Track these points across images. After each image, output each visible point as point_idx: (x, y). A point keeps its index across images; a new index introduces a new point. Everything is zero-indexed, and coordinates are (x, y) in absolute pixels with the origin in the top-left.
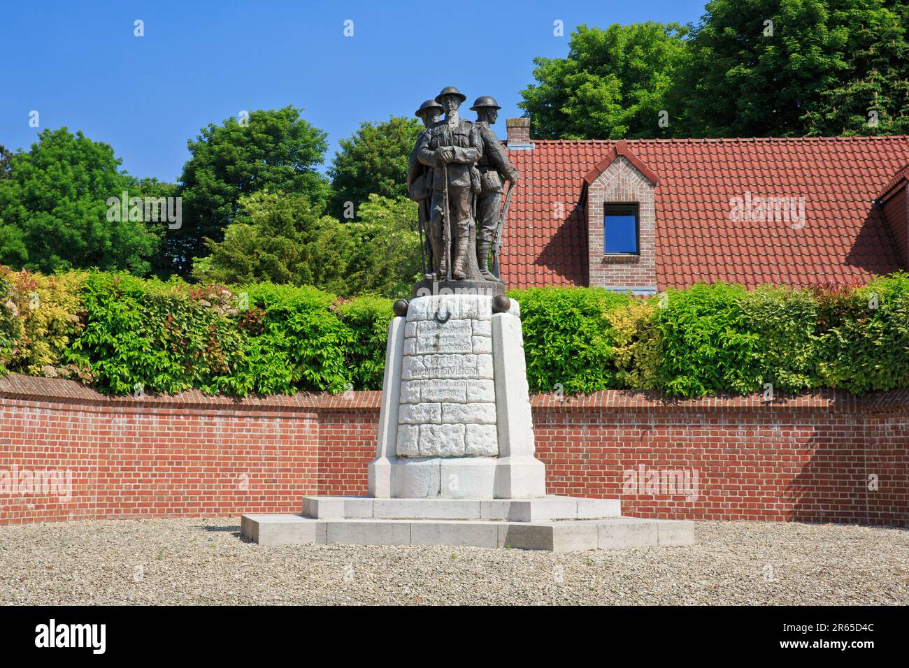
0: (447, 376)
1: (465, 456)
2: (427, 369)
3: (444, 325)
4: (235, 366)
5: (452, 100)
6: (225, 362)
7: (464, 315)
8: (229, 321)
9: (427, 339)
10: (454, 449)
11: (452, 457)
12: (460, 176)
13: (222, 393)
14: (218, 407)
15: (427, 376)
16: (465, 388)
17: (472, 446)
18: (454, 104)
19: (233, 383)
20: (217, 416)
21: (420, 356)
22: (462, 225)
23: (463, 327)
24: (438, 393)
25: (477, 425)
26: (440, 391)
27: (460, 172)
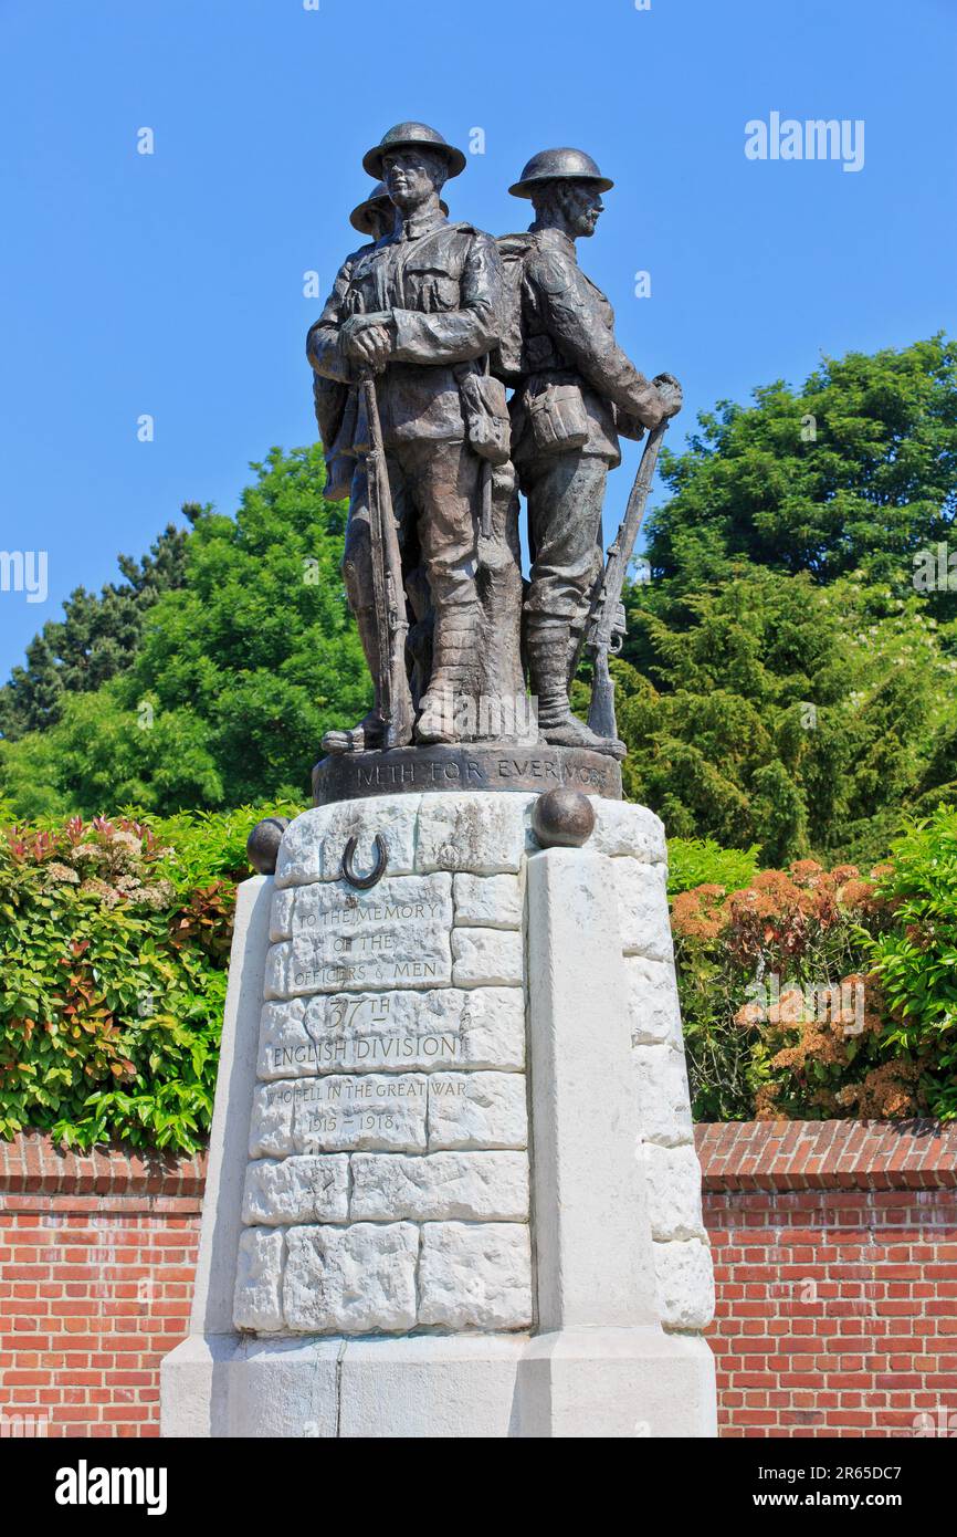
0: (370, 1062)
1: (418, 1331)
2: (314, 1042)
3: (368, 897)
4: (155, 1061)
5: (409, 164)
6: (123, 1050)
7: (429, 861)
8: (136, 925)
9: (317, 943)
10: (382, 1308)
11: (377, 1333)
12: (424, 407)
13: (119, 1144)
14: (101, 1186)
15: (312, 1067)
16: (420, 1102)
17: (437, 1294)
18: (414, 178)
19: (144, 1113)
20: (99, 1214)
21: (298, 1002)
22: (443, 564)
23: (426, 899)
24: (341, 1119)
25: (456, 1226)
26: (347, 1114)
27: (423, 393)
